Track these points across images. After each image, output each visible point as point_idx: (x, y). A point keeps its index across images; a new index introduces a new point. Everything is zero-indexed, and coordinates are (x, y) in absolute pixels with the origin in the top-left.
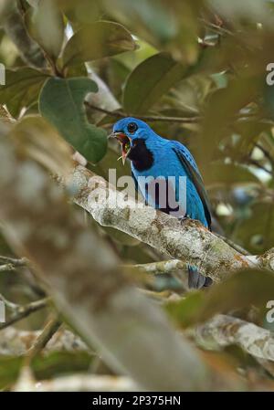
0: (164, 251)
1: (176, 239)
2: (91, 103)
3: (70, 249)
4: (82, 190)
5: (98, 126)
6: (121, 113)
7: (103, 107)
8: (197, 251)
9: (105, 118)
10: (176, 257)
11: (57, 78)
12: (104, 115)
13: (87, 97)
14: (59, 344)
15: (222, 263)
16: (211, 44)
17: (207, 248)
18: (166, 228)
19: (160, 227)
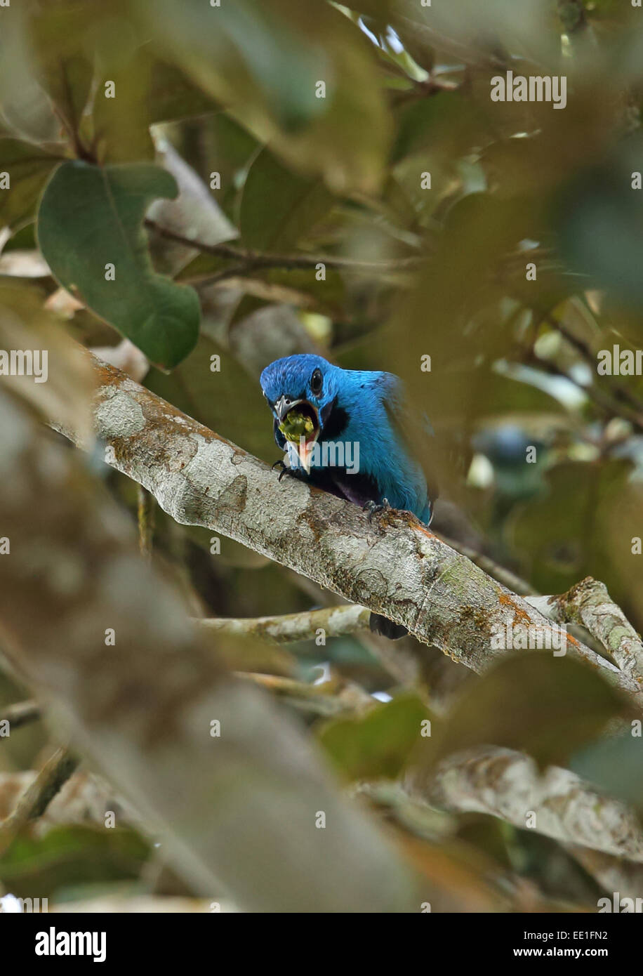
0: (328, 584)
1: (358, 555)
2: (161, 225)
3: (87, 596)
4: (133, 439)
5: (178, 278)
6: (232, 249)
7: (191, 234)
8: (406, 584)
9: (197, 260)
10: (356, 598)
11: (81, 164)
12: (193, 253)
13: (154, 208)
14: (77, 805)
15: (468, 614)
16: (450, 84)
17: (431, 577)
18: (333, 529)
19: (319, 528)
